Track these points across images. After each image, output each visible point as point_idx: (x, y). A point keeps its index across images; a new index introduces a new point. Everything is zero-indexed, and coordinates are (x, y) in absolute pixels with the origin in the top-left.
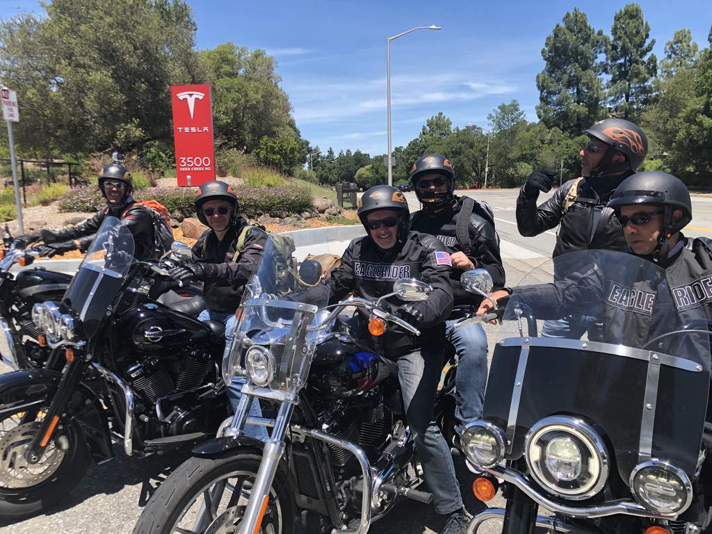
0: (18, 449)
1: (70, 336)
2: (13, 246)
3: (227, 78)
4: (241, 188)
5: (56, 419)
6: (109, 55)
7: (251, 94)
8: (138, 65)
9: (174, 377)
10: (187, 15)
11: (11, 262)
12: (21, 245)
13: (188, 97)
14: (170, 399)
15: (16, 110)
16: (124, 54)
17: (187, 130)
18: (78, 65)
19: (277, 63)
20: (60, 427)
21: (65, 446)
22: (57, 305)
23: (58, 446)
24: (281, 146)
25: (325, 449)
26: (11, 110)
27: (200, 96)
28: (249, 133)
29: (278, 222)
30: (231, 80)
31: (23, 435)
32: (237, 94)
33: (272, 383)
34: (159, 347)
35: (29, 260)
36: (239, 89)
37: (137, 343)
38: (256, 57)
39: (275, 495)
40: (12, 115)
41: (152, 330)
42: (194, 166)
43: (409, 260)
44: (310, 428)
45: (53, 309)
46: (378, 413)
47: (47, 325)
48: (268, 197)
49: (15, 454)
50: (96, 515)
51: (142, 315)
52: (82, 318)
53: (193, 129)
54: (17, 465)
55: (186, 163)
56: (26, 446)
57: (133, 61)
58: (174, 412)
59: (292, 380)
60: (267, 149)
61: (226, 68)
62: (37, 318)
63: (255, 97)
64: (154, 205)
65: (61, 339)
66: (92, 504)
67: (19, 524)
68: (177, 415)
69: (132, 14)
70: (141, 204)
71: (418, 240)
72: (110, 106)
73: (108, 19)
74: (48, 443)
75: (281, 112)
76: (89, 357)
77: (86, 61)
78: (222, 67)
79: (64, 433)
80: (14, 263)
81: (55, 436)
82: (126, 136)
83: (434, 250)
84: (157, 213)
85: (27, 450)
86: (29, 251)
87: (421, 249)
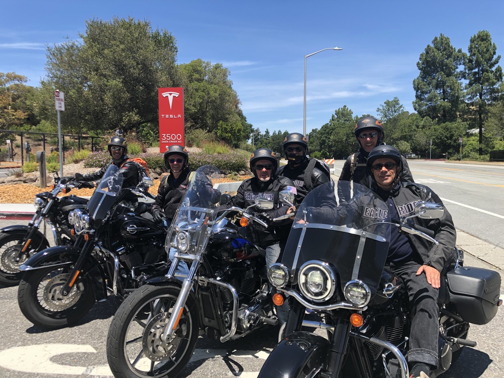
0: (57, 288)
1: (87, 226)
2: (59, 182)
3: (196, 83)
4: (200, 154)
5: (78, 272)
6: (121, 69)
7: (212, 93)
8: (139, 75)
9: (143, 256)
10: (172, 42)
11: (58, 191)
12: (63, 182)
13: (168, 95)
14: (140, 269)
15: (63, 104)
16: (130, 68)
17: (167, 116)
18: (102, 75)
19: (230, 72)
20: (80, 277)
21: (82, 288)
22: (81, 211)
23: (78, 288)
24: (231, 128)
25: (218, 290)
26: (60, 103)
27: (177, 95)
28: (210, 119)
29: (223, 177)
30: (199, 84)
31: (61, 280)
32: (202, 93)
33: (189, 251)
34: (135, 237)
35: (68, 190)
36: (204, 90)
37: (123, 234)
38: (216, 68)
39: (188, 310)
40: (60, 107)
41: (131, 227)
42: (171, 140)
43: (273, 191)
44: (209, 277)
45: (80, 213)
46: (250, 274)
47: (76, 222)
48: (217, 161)
49: (55, 290)
50: (96, 329)
51: (126, 219)
52: (94, 217)
53: (171, 116)
54: (56, 298)
55: (165, 137)
56: (62, 287)
57: (135, 72)
58: (142, 275)
59: (198, 248)
60: (222, 129)
61: (196, 76)
62: (71, 220)
63: (214, 95)
64: (139, 161)
65: (83, 229)
66: (95, 324)
67: (54, 331)
68: (143, 277)
69: (137, 42)
70: (132, 160)
71: (279, 180)
72: (120, 101)
73: (122, 46)
74: (73, 286)
75: (231, 105)
76: (96, 239)
77: (107, 72)
78: (193, 76)
79: (81, 281)
80: (60, 192)
81: (77, 282)
82: (128, 120)
83: (287, 185)
84: (141, 165)
85: (62, 289)
86: (68, 185)
87: (280, 185)
